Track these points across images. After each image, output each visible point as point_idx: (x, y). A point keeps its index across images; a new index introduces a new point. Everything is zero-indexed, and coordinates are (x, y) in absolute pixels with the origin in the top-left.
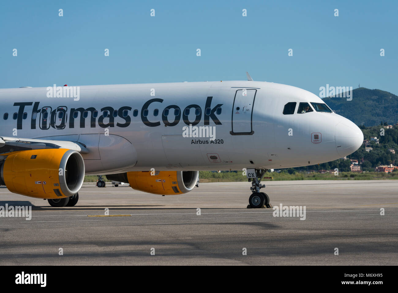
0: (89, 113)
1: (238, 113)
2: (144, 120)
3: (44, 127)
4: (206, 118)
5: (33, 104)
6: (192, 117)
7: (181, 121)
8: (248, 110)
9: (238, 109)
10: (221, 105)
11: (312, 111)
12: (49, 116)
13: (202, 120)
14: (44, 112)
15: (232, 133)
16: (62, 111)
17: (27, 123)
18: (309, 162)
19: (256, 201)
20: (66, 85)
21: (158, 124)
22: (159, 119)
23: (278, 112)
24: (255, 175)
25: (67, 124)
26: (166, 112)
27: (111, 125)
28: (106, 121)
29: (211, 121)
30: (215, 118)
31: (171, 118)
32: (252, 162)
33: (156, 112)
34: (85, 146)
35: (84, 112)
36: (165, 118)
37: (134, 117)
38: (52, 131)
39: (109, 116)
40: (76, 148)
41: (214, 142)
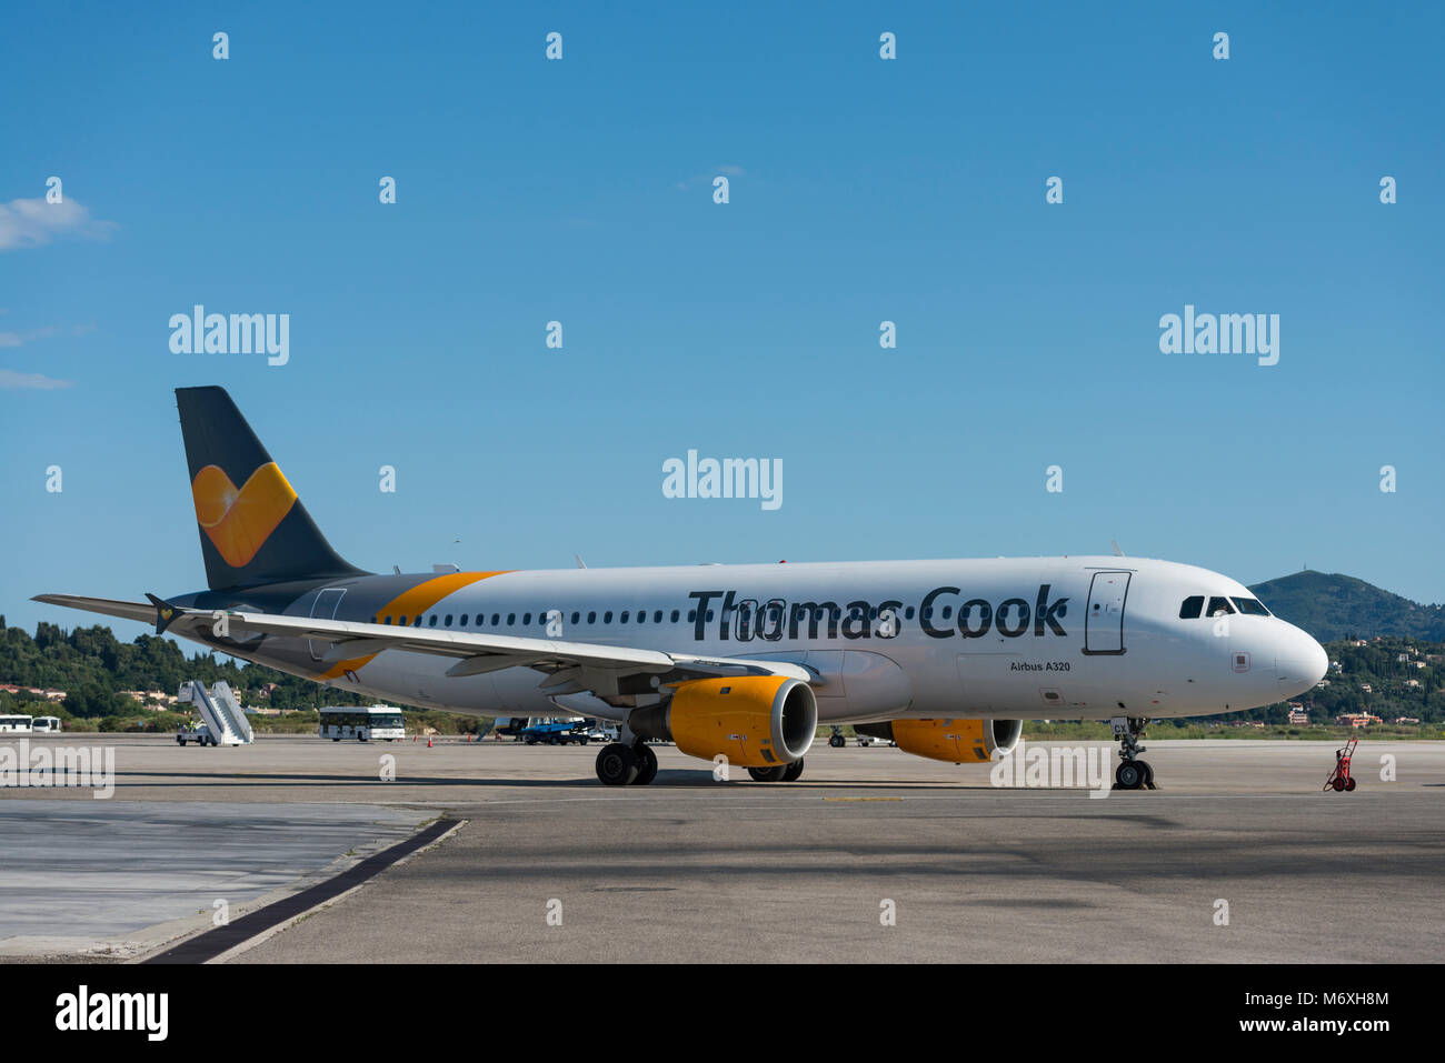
0: (826, 612)
1: (1096, 615)
2: (926, 625)
3: (744, 637)
4: (1039, 624)
5: (725, 594)
6: (1012, 622)
7: (993, 628)
8: (1115, 610)
9: (1097, 607)
10: (1067, 600)
11: (1234, 612)
12: (753, 616)
13: (1031, 628)
14: (744, 609)
15: (1086, 652)
16: (776, 609)
17: (712, 629)
18: (1227, 707)
19: (1129, 776)
20: (783, 562)
21: (950, 633)
22: (952, 623)
23: (1170, 615)
24: (1127, 729)
25: (786, 631)
26: (965, 612)
27: (866, 634)
28: (856, 626)
29: (1047, 628)
30: (1053, 624)
31: (975, 622)
32: (1121, 705)
33: (947, 612)
34: (818, 673)
35: (816, 611)
36: (962, 623)
37: (907, 621)
38: (757, 644)
39: (861, 618)
40: (801, 676)
41: (1053, 666)
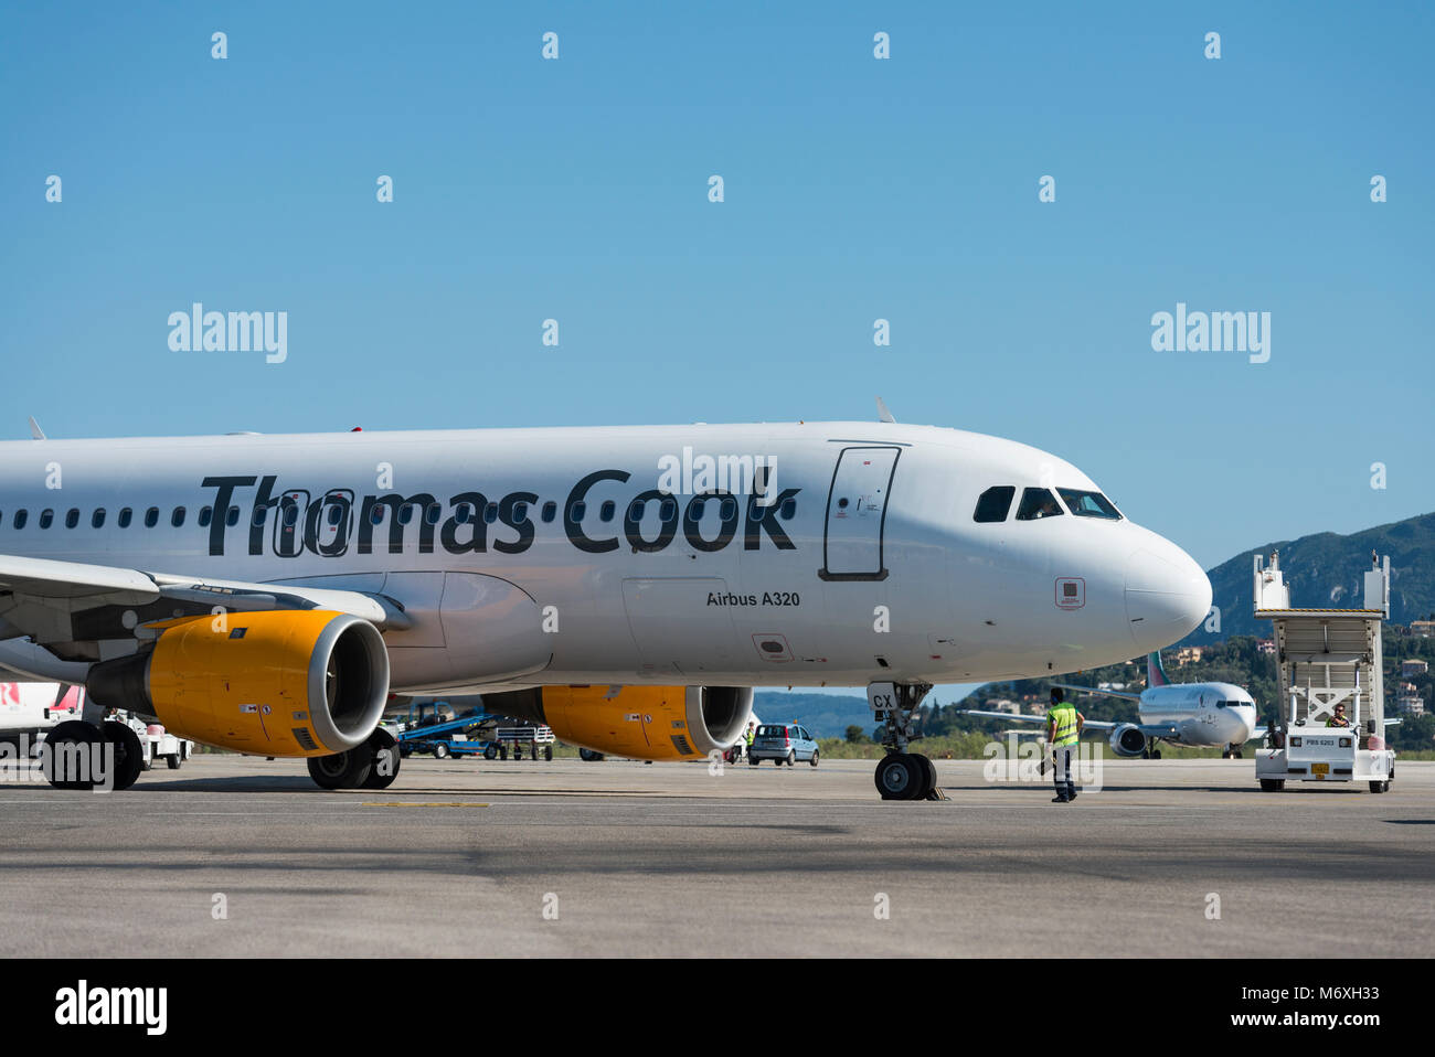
0: (417, 510)
1: (841, 516)
2: (573, 531)
3: (287, 550)
4: (752, 530)
5: (258, 483)
6: (710, 527)
7: (680, 534)
8: (871, 508)
9: (844, 503)
10: (796, 491)
12: (302, 516)
13: (739, 537)
14: (288, 504)
15: (825, 575)
16: (339, 505)
17: (237, 536)
18: (1050, 666)
19: (896, 777)
20: (358, 429)
21: (612, 545)
22: (615, 528)
23: (959, 515)
24: (893, 701)
25: (353, 543)
26: (636, 510)
27: (478, 543)
28: (464, 533)
29: (765, 537)
30: (775, 531)
31: (650, 527)
32: (883, 663)
33: (608, 511)
34: (401, 608)
35: (400, 506)
36: (632, 529)
37: (544, 524)
38: (308, 561)
39: (472, 520)
40: (368, 610)
41: (774, 599)
